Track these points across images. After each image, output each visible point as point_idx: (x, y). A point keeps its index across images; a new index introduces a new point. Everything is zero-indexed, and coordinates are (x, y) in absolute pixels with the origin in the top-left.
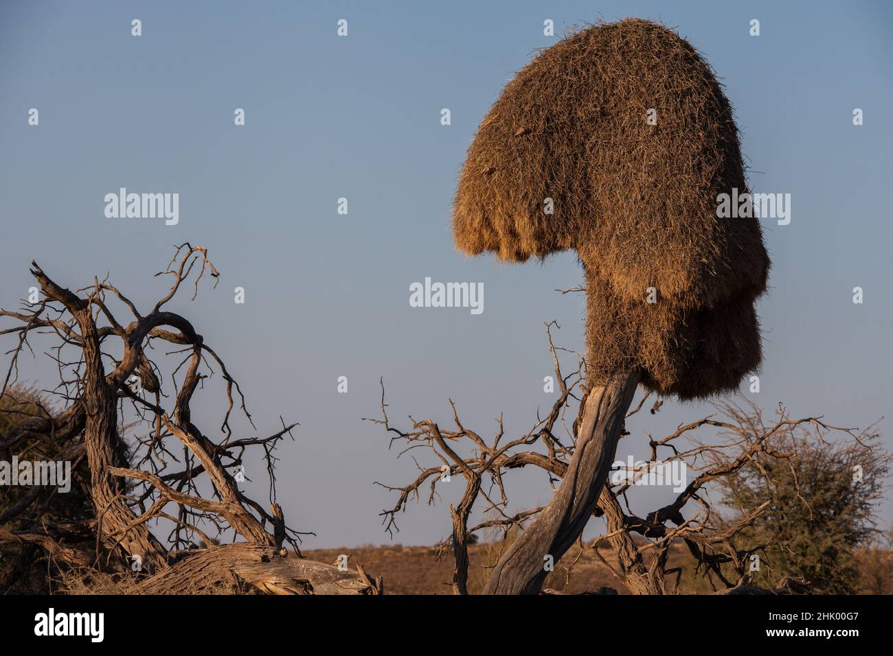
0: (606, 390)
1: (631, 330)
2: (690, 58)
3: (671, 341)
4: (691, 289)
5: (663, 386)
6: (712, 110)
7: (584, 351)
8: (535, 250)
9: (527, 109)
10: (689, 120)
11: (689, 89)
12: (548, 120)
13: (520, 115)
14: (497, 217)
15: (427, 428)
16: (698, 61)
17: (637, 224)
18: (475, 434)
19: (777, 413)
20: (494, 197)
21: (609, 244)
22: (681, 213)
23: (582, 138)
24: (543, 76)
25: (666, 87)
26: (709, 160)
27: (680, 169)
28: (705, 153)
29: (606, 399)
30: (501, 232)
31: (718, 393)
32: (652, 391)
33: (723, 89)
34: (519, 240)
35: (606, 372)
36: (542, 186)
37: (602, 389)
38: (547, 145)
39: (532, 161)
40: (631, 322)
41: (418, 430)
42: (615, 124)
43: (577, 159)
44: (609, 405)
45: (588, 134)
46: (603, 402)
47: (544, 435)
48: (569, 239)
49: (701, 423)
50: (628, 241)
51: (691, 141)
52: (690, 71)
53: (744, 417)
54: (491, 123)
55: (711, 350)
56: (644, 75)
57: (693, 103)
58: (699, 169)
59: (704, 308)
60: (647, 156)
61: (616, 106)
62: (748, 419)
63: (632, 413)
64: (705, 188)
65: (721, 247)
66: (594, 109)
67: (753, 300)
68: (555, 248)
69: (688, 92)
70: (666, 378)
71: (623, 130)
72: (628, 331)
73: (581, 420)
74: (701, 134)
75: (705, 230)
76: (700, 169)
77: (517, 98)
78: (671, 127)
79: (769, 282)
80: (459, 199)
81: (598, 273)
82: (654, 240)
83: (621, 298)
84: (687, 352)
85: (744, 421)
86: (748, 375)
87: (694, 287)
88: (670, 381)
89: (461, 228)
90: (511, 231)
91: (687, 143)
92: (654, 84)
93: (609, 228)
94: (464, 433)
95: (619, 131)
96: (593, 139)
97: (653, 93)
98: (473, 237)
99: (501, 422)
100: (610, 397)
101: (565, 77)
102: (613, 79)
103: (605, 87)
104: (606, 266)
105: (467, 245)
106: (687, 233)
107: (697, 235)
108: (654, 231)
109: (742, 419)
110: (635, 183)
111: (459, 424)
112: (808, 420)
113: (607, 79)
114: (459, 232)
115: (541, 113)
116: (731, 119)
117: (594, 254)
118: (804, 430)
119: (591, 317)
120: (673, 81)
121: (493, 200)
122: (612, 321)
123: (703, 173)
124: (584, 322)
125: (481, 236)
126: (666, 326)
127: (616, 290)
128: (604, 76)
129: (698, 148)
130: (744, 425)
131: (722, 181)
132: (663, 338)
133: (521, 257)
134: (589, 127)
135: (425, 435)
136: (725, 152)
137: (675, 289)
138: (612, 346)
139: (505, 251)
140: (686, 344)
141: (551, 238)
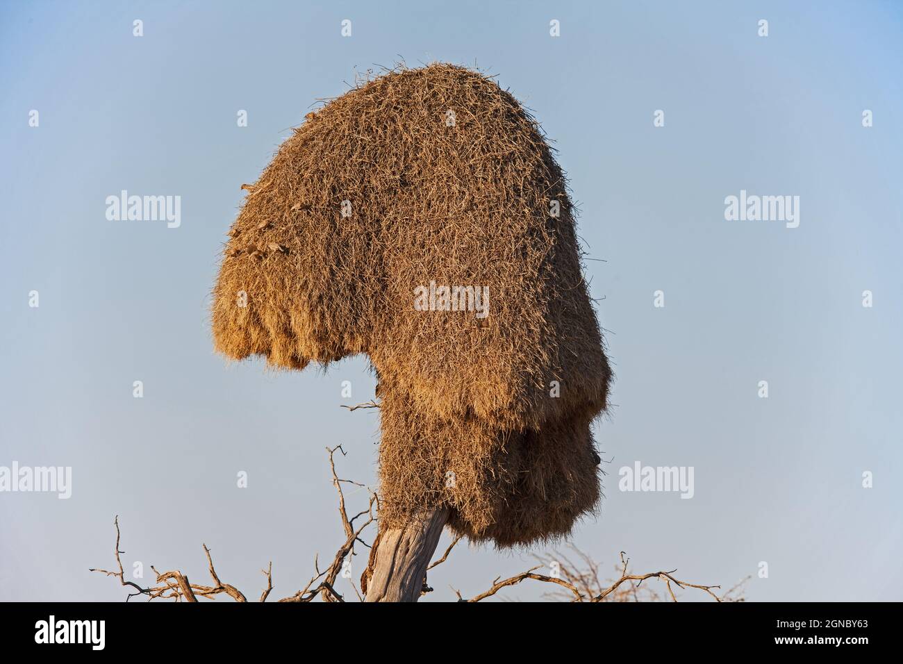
0: (403, 533)
1: (437, 456)
2: (514, 114)
3: (486, 471)
4: (512, 407)
5: (476, 529)
6: (541, 180)
7: (376, 483)
8: (316, 355)
9: (307, 175)
10: (512, 193)
11: (512, 153)
12: (334, 189)
13: (299, 183)
14: (269, 312)
15: (173, 581)
16: (524, 118)
17: (445, 322)
18: (236, 590)
19: (617, 569)
20: (265, 286)
21: (409, 347)
22: (500, 309)
23: (377, 214)
24: (328, 134)
25: (483, 150)
26: (536, 244)
27: (500, 254)
28: (531, 234)
29: (403, 545)
30: (272, 331)
31: (545, 537)
32: (461, 536)
33: (554, 154)
34: (295, 341)
35: (404, 510)
36: (326, 273)
37: (398, 532)
38: (333, 222)
39: (314, 241)
40: (436, 448)
41: (163, 584)
42: (418, 197)
43: (370, 239)
44: (407, 552)
45: (384, 209)
46: (400, 548)
47: (324, 591)
48: (360, 341)
49: (522, 577)
50: (433, 344)
51: (514, 219)
52: (513, 131)
53: (576, 575)
54: (261, 192)
55: (536, 484)
56: (455, 134)
57: (517, 171)
58: (523, 254)
59: (529, 431)
60: (459, 237)
61: (419, 173)
62: (581, 576)
63: (436, 564)
64: (531, 279)
65: (551, 353)
66: (392, 177)
67: (590, 420)
68: (340, 353)
69: (510, 158)
70: (480, 518)
71: (429, 204)
72: (432, 458)
73: (372, 571)
74: (526, 211)
75: (530, 331)
76: (525, 255)
77: (294, 161)
78: (489, 202)
79: (610, 399)
80: (220, 288)
81: (395, 384)
82: (466, 345)
83: (424, 416)
84: (506, 486)
85: (576, 580)
86: (583, 516)
87: (517, 403)
88: (485, 522)
89: (223, 324)
90: (286, 329)
91: (508, 221)
92: (468, 147)
93: (410, 327)
94: (222, 588)
95: (424, 205)
96: (391, 214)
97: (467, 158)
98: (238, 338)
99: (269, 574)
100: (408, 542)
101: (355, 135)
102: (416, 139)
103: (406, 149)
104: (405, 375)
105: (230, 347)
106: (508, 335)
107: (520, 337)
108: (467, 332)
109: (573, 576)
110: (444, 270)
111: (215, 577)
112: (658, 575)
113: (410, 140)
114: (219, 330)
115: (325, 181)
116: (564, 192)
117: (391, 360)
118: (651, 591)
119: (386, 440)
120: (492, 143)
121: (263, 290)
122: (412, 445)
123: (528, 260)
124: (377, 447)
125: (247, 336)
126: (481, 453)
127: (418, 406)
128: (405, 136)
129: (522, 228)
130: (576, 585)
131: (552, 270)
132: (476, 467)
133: (298, 363)
134: (385, 199)
135: (171, 591)
136: (556, 233)
137: (492, 405)
138: (412, 478)
139: (278, 355)
140: (506, 476)
141: (336, 339)
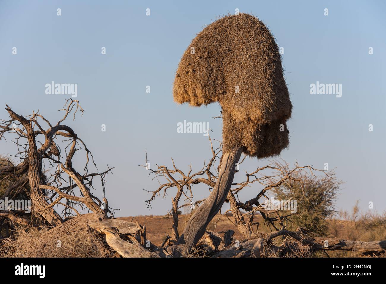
0: (230, 154)
1: (239, 132)
2: (263, 28)
3: (254, 136)
4: (262, 117)
5: (251, 153)
6: (271, 48)
7: (222, 140)
8: (204, 102)
9: (201, 48)
10: (262, 52)
11: (262, 40)
12: (209, 53)
13: (198, 51)
14: (190, 90)
15: (163, 169)
16: (266, 29)
17: (242, 92)
18: (181, 171)
19: (294, 165)
20: (188, 82)
21: (231, 100)
22: (258, 88)
23: (222, 60)
24: (207, 36)
25: (253, 40)
26: (269, 68)
27: (258, 71)
28: (268, 65)
29: (230, 158)
30: (191, 95)
31: (272, 155)
32: (247, 155)
33: (275, 40)
34: (198, 98)
35: (230, 148)
36: (206, 78)
37: (228, 154)
38: (208, 62)
39: (203, 68)
40: (239, 129)
41: (160, 170)
42: (234, 54)
43: (219, 68)
44: (231, 160)
45: (224, 58)
46: (229, 159)
47: (207, 172)
48: (216, 98)
49: (266, 167)
50: (238, 99)
51: (263, 61)
52: (263, 33)
53: (282, 166)
54: (187, 54)
55: (270, 140)
56: (245, 35)
57: (264, 46)
58: (265, 71)
59: (267, 124)
60: (246, 66)
61: (234, 47)
62: (283, 167)
63: (240, 163)
64: (268, 79)
65: (274, 101)
66: (226, 49)
67: (286, 121)
68: (211, 101)
69: (262, 42)
70: (253, 150)
71: (237, 57)
72: (238, 132)
73: (221, 166)
74: (266, 58)
75: (267, 94)
76: (266, 71)
77: (197, 44)
78: (255, 55)
79: (292, 114)
80: (175, 83)
81: (227, 111)
82: (248, 98)
83: (236, 120)
84: (260, 140)
85: (282, 168)
86: (284, 149)
87: (263, 116)
88: (254, 151)
89: (176, 94)
90: (195, 95)
91: (261, 61)
92: (249, 39)
93: (231, 94)
94: (177, 171)
95: (236, 57)
96: (226, 60)
97: (249, 42)
98: (181, 97)
99: (191, 166)
100: (231, 157)
101: (215, 36)
102: (233, 37)
103: (230, 40)
104: (230, 108)
105: (178, 100)
106: (261, 96)
107: (265, 96)
108: (248, 95)
109: (281, 167)
110: (241, 76)
111: (175, 167)
112: (307, 167)
113: (231, 37)
114: (175, 95)
115: (206, 50)
116: (278, 52)
117: (226, 103)
118: (305, 171)
119: (224, 127)
120: (256, 37)
121: (188, 83)
122: (232, 129)
123: (267, 73)
124: (222, 129)
125: (183, 97)
126: (253, 131)
127: (234, 117)
128: (230, 36)
129: (265, 63)
130: (282, 170)
131: (274, 76)
132: (251, 135)
133: (198, 104)
134: (224, 56)
135: (162, 172)
136: (276, 65)
137: (256, 116)
138: (232, 138)
139: (192, 102)
140: (260, 137)
141: (209, 97)
